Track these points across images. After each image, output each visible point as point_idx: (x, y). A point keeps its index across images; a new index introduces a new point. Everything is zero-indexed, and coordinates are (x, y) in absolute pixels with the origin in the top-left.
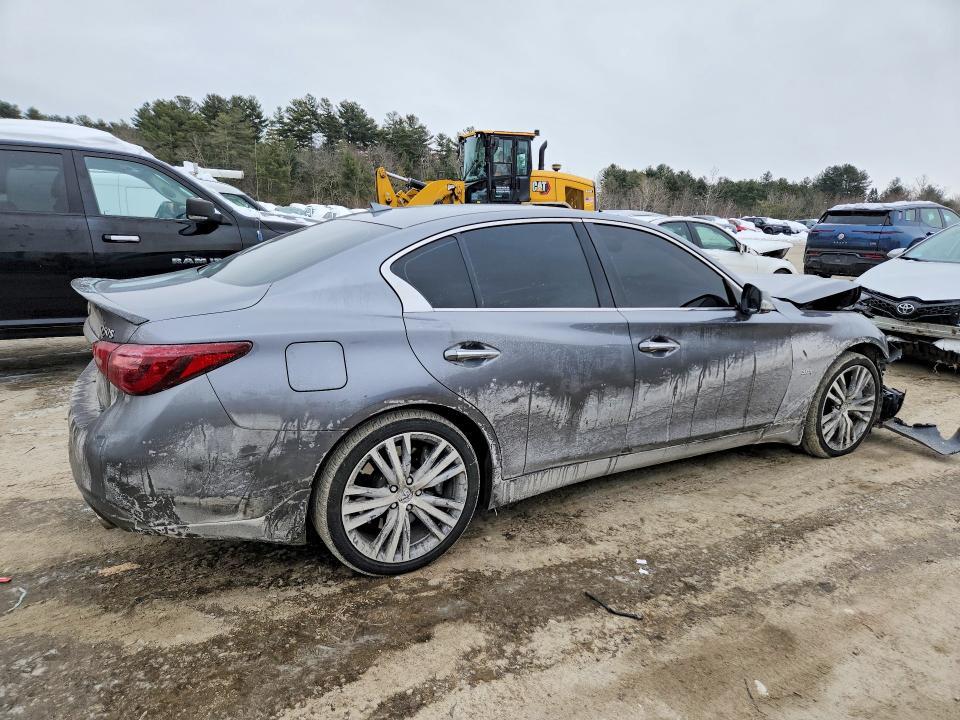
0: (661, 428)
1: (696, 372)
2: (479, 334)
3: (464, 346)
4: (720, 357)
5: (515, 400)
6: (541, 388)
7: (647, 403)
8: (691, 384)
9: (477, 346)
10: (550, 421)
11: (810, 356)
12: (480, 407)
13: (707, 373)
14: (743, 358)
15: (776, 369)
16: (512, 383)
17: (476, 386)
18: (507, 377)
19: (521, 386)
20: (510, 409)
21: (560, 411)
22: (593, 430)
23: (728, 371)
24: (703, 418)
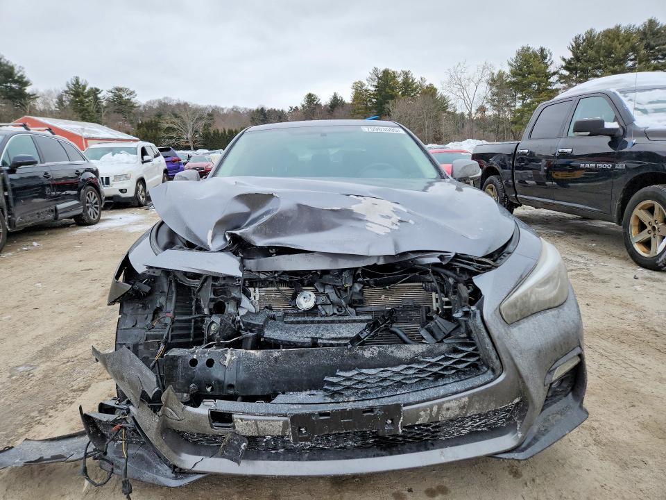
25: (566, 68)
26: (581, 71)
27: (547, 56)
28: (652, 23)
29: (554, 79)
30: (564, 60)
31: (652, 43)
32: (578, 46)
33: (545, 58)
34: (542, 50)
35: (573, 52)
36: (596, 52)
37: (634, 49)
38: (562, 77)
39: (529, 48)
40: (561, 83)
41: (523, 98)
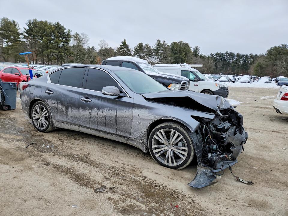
0: (88, 123)
1: (96, 110)
2: (51, 88)
3: (49, 91)
4: (104, 108)
5: (54, 104)
6: (59, 103)
7: (83, 114)
8: (94, 112)
9: (51, 91)
10: (62, 111)
11: (141, 117)
12: (48, 103)
13: (99, 110)
14: (112, 110)
15: (125, 117)
16: (54, 100)
17: (48, 98)
18: (54, 98)
19: (56, 101)
20: (53, 105)
21: (64, 109)
22: (71, 117)
23: (106, 113)
24: (101, 125)
25: (26, 33)
26: (34, 36)
27: (16, 25)
28: (58, 23)
29: (21, 36)
30: (25, 29)
31: (59, 32)
32: (30, 24)
33: (16, 26)
34: (14, 22)
35: (28, 26)
36: (39, 29)
37: (53, 32)
38: (25, 36)
39: (7, 19)
40: (25, 39)
41: (7, 42)
